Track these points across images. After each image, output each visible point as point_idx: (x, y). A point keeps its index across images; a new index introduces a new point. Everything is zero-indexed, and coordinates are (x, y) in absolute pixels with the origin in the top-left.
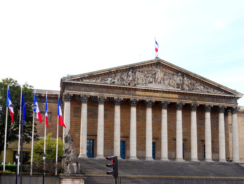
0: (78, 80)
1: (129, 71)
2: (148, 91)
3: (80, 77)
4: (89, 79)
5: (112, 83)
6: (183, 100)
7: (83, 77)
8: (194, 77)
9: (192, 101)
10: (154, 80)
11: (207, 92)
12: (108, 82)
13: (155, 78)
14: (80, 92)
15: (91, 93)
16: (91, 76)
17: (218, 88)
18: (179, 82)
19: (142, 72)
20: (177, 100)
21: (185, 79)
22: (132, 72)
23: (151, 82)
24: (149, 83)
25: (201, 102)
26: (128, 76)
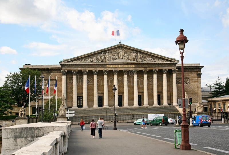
0: (70, 62)
1: (102, 53)
2: (114, 64)
3: (71, 60)
4: (77, 60)
5: (91, 62)
6: (138, 68)
7: (73, 60)
8: (145, 53)
9: (144, 68)
10: (118, 57)
11: (154, 61)
12: (89, 61)
13: (119, 56)
14: (71, 69)
15: (78, 69)
16: (78, 59)
17: (162, 58)
18: (134, 57)
19: (110, 53)
20: (134, 68)
21: (139, 54)
22: (104, 54)
23: (116, 59)
24: (115, 59)
25: (150, 68)
26: (101, 56)
